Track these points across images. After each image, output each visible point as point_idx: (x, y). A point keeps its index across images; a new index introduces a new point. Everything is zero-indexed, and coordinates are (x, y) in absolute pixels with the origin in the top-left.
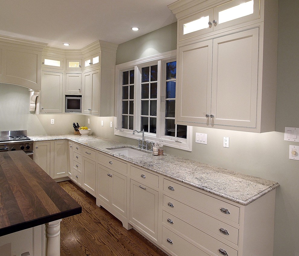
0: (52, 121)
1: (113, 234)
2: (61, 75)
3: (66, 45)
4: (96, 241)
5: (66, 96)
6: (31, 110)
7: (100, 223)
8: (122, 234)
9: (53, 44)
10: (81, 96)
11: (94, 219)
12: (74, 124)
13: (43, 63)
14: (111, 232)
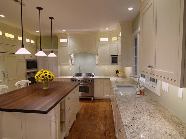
0: (106, 69)
1: (107, 134)
2: (108, 45)
3: (107, 29)
4: (96, 134)
5: (111, 56)
6: (96, 64)
7: (106, 126)
8: (110, 137)
9: (102, 30)
10: (117, 56)
11: (105, 123)
12: (116, 71)
13: (100, 41)
14: (107, 133)
